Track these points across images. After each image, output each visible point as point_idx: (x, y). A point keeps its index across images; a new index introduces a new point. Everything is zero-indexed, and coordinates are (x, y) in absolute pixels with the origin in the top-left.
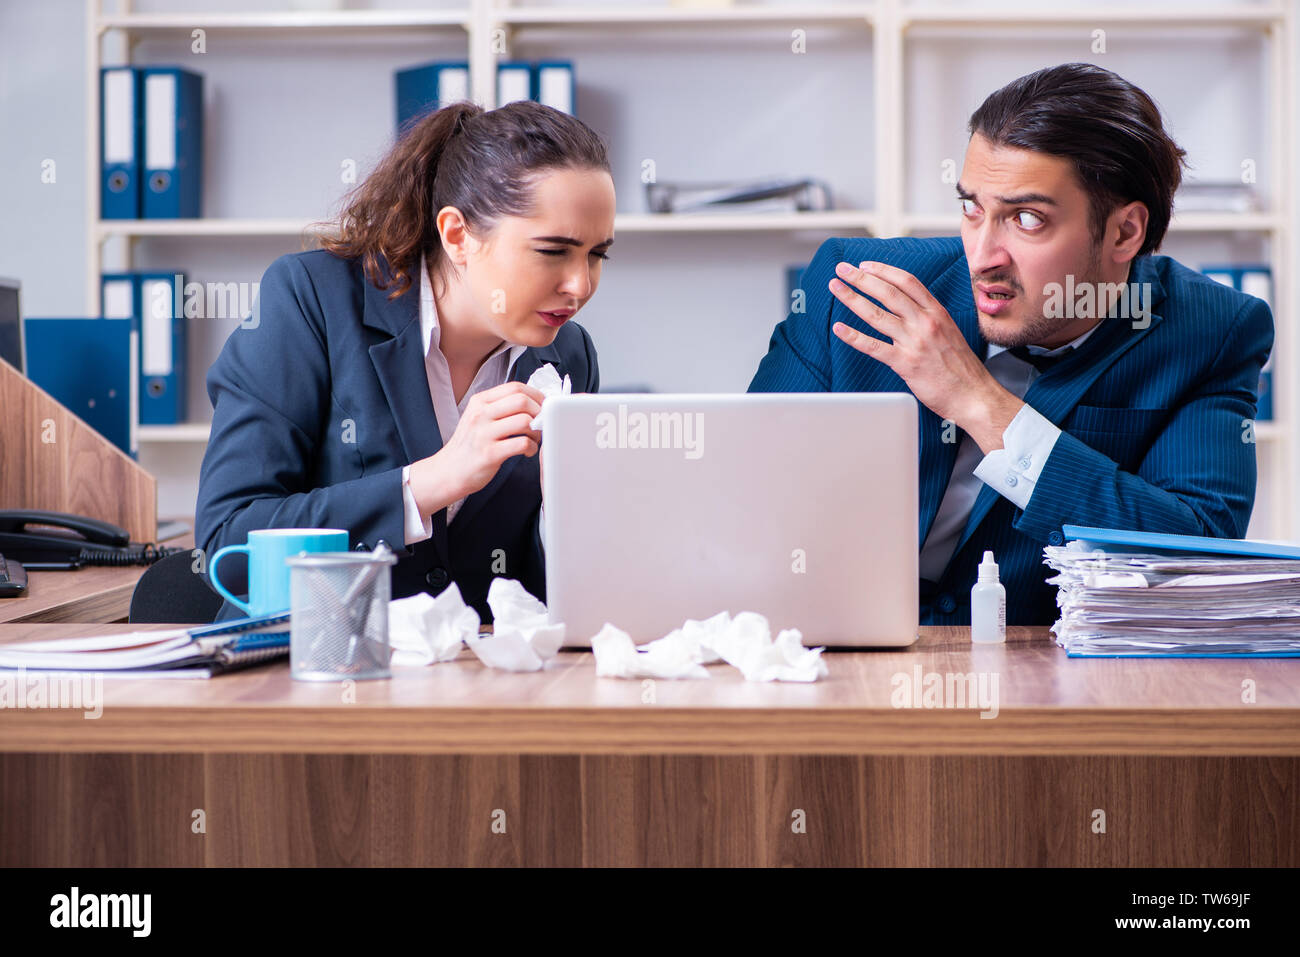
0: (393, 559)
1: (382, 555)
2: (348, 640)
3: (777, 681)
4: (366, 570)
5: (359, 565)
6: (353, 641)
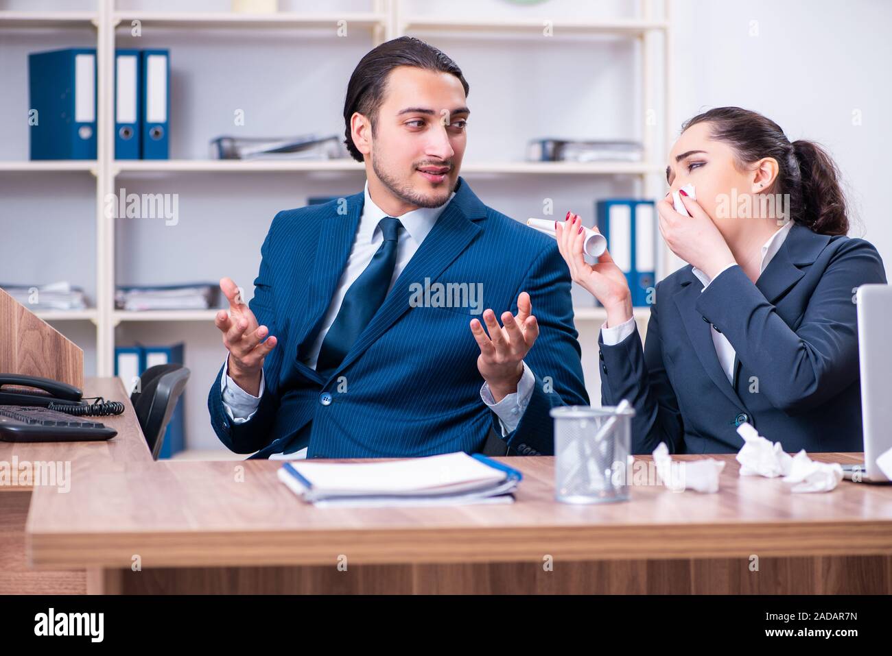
0: (631, 412)
1: (626, 408)
2: (602, 473)
4: (612, 421)
5: (608, 417)
6: (608, 472)
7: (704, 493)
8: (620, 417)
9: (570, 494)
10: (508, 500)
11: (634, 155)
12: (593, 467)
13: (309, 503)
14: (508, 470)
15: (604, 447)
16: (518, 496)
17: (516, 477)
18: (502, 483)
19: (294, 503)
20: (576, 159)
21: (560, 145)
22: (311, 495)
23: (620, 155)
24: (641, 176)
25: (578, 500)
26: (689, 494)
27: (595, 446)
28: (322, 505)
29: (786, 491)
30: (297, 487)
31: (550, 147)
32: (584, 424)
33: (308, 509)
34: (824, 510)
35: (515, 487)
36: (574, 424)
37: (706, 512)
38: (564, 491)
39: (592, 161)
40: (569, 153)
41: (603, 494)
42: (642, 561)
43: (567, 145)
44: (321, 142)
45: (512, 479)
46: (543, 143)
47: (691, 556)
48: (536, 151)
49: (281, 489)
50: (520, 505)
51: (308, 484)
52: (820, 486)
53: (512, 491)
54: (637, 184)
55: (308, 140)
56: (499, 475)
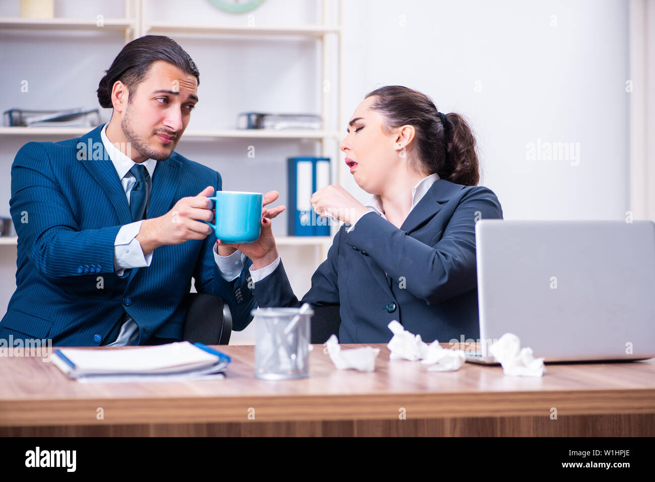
0: (311, 312)
2: (290, 357)
3: (520, 376)
4: (296, 319)
5: (294, 316)
6: (293, 356)
7: (364, 372)
8: (303, 317)
9: (266, 372)
10: (220, 377)
11: (316, 125)
12: (283, 352)
13: (74, 379)
14: (220, 355)
15: (290, 338)
16: (228, 374)
17: (225, 360)
18: (216, 364)
19: (62, 379)
20: (273, 127)
21: (261, 117)
22: (75, 374)
23: (306, 125)
24: (320, 140)
25: (272, 377)
26: (352, 373)
27: (284, 337)
28: (83, 381)
29: (424, 371)
30: (65, 367)
31: (254, 118)
32: (276, 321)
33: (72, 384)
34: (451, 384)
35: (225, 367)
36: (269, 321)
37: (365, 385)
38: (261, 371)
39: (284, 129)
40: (267, 123)
41: (290, 373)
42: (318, 422)
43: (266, 118)
44: (86, 113)
45: (223, 362)
46: (249, 115)
47: (355, 418)
48: (244, 122)
49: (53, 369)
50: (228, 381)
51: (73, 365)
52: (449, 367)
53: (224, 370)
54: (318, 146)
55: (76, 112)
56: (213, 358)
